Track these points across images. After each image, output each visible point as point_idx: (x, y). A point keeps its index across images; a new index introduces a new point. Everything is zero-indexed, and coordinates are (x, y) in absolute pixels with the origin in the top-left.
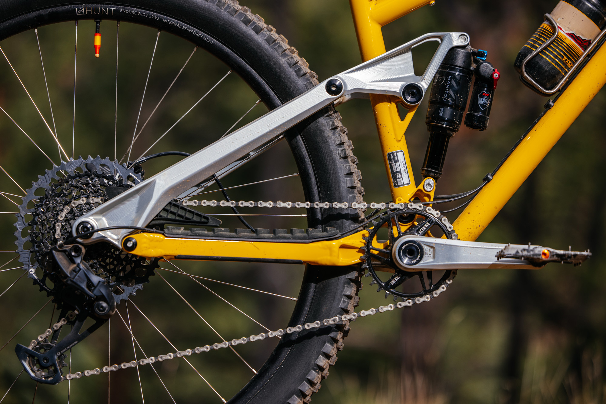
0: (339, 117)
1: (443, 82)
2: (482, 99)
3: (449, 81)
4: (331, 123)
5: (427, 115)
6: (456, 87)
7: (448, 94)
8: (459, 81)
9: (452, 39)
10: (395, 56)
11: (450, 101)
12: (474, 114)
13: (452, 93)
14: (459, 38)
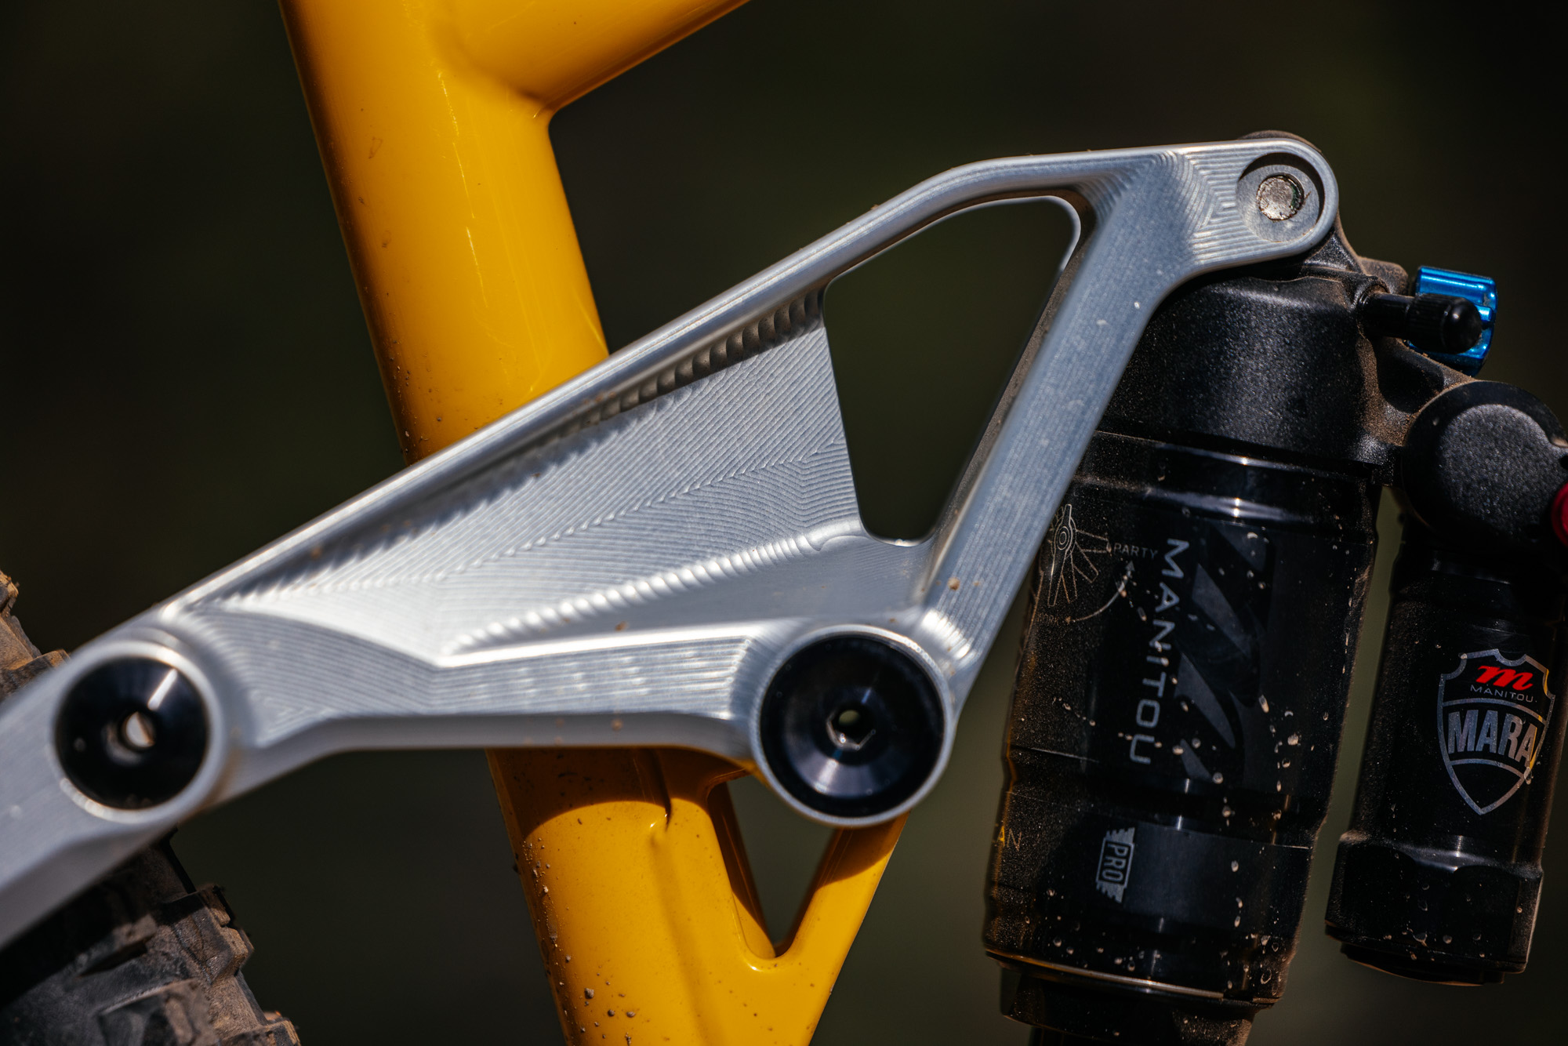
0: (220, 945)
1: (1121, 590)
2: (1472, 717)
3: (1172, 583)
4: (138, 1023)
6: (1236, 640)
7: (1170, 701)
8: (1259, 577)
9: (1184, 204)
10: (682, 382)
11: (1193, 765)
12: (1407, 860)
13: (1199, 692)
14: (1240, 193)
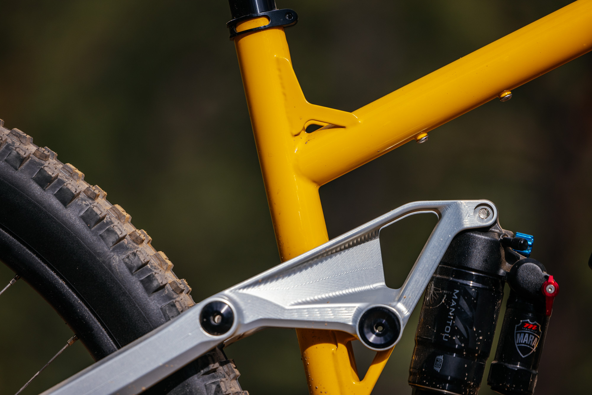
0: (233, 372)
1: (443, 301)
2: (522, 335)
3: (455, 300)
4: (214, 387)
5: (410, 368)
6: (469, 313)
7: (453, 326)
8: (474, 299)
9: (462, 214)
10: (345, 248)
11: (457, 341)
12: (506, 367)
13: (460, 326)
14: (475, 212)
